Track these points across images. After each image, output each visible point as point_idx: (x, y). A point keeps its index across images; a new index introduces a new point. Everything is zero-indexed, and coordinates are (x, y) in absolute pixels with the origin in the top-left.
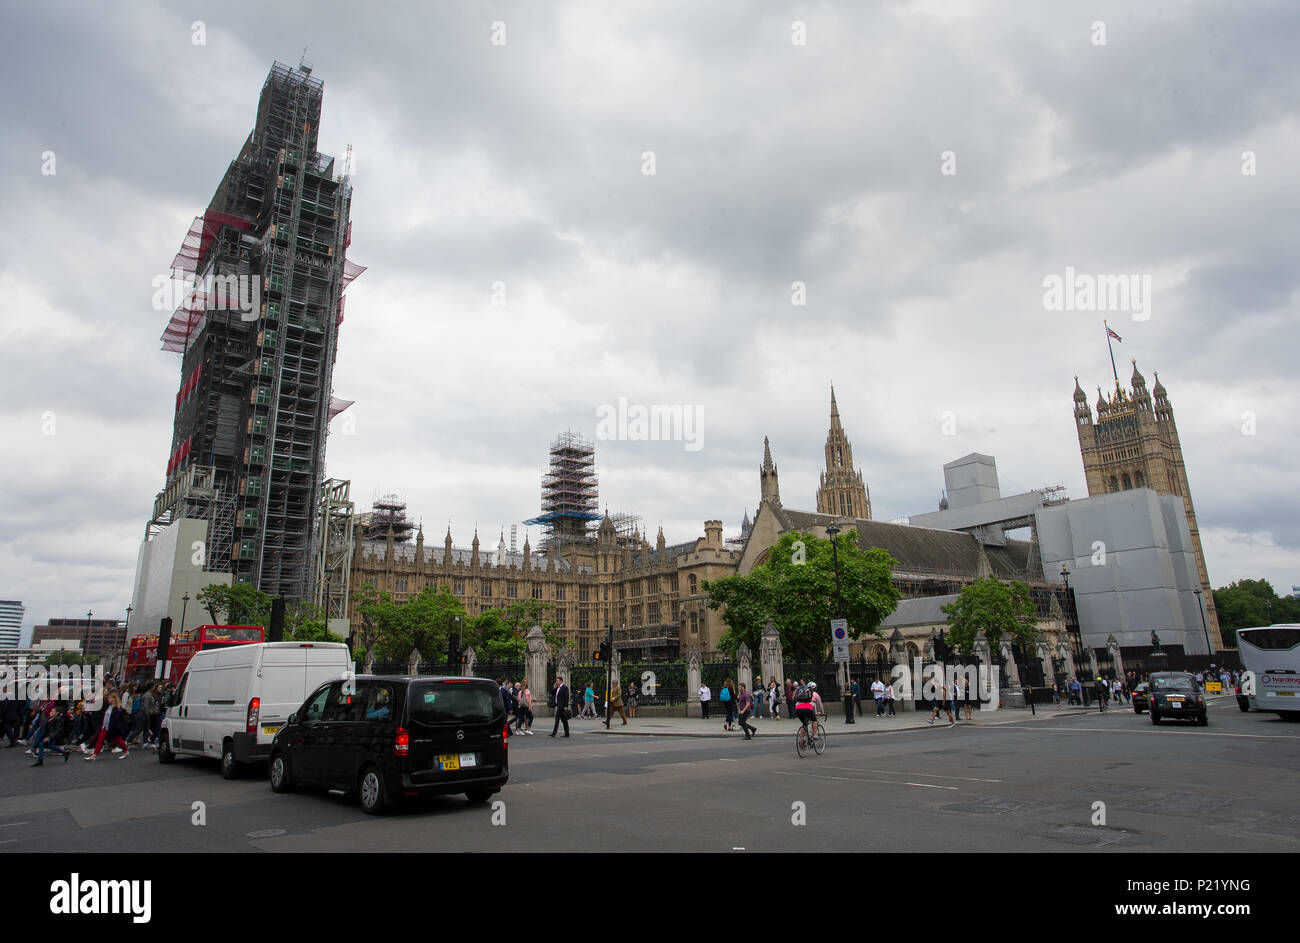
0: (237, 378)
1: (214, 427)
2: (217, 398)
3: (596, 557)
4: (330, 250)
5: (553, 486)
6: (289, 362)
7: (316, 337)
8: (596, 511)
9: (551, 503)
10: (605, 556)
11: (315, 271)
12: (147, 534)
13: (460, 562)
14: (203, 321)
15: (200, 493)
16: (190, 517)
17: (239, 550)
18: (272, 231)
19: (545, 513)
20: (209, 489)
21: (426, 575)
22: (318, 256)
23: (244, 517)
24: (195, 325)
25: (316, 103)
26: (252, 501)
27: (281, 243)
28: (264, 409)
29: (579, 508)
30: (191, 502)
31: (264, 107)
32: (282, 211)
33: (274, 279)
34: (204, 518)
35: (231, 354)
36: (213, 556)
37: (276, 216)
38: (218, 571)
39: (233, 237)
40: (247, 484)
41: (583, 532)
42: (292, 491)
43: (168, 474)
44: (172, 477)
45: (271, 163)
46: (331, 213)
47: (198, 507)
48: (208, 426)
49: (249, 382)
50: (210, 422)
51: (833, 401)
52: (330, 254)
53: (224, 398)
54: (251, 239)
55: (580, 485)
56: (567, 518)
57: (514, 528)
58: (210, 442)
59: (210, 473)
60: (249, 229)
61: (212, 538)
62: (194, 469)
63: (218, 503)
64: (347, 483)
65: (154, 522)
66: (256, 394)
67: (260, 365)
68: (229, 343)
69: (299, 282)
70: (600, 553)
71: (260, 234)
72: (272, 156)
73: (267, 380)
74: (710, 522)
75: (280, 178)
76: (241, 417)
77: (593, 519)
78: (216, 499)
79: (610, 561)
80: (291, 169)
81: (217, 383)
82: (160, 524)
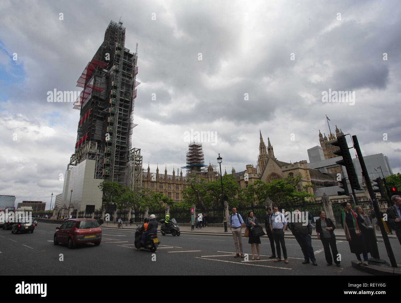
0: (102, 114)
1: (94, 130)
2: (95, 121)
3: (208, 178)
4: (131, 75)
5: (190, 156)
6: (120, 110)
7: (128, 102)
8: (204, 164)
9: (189, 162)
10: (211, 177)
11: (127, 81)
12: (68, 168)
13: (169, 178)
14: (90, 97)
15: (93, 151)
16: (89, 159)
17: (104, 171)
18: (114, 67)
19: (187, 165)
20: (95, 150)
21: (160, 183)
22: (128, 77)
23: (106, 160)
24: (86, 99)
26: (108, 155)
27: (117, 71)
28: (112, 124)
29: (199, 163)
30: (90, 154)
32: (117, 61)
33: (115, 82)
34: (94, 160)
35: (100, 107)
36: (97, 173)
37: (115, 63)
38: (99, 178)
39: (100, 70)
40: (107, 149)
41: (200, 170)
42: (121, 152)
43: (76, 147)
44: (77, 149)
45: (112, 48)
46: (131, 64)
47: (92, 156)
48: (93, 130)
49: (107, 115)
50: (93, 128)
52: (131, 76)
53: (98, 121)
54: (106, 71)
55: (199, 156)
56: (196, 166)
57: (178, 169)
58: (93, 135)
59: (95, 145)
60: (105, 68)
61: (97, 167)
62: (90, 143)
63: (99, 155)
64: (139, 150)
65: (71, 164)
66: (109, 119)
67: (111, 110)
68: (99, 103)
69: (123, 84)
70: (209, 176)
71: (109, 69)
72: (113, 44)
73: (113, 114)
74: (248, 165)
75: (116, 51)
76: (103, 127)
77: (203, 166)
78: (98, 153)
79: (213, 179)
80: (119, 49)
81: (95, 116)
82: (73, 165)
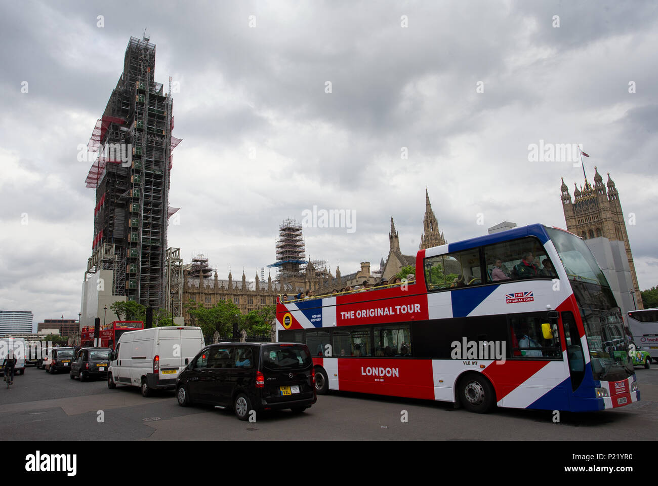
0: (122, 199)
1: (113, 224)
2: (113, 210)
3: (305, 282)
4: (164, 132)
5: (282, 247)
6: (147, 190)
7: (159, 177)
8: (304, 259)
9: (281, 256)
10: (310, 282)
11: (157, 143)
12: (85, 278)
13: (237, 287)
14: (105, 172)
15: (109, 257)
16: (104, 269)
17: (128, 284)
18: (135, 124)
19: (278, 261)
20: (112, 255)
21: (220, 294)
22: (158, 135)
23: (130, 268)
24: (101, 174)
25: (152, 56)
26: (133, 260)
27: (140, 130)
28: (136, 214)
29: (296, 258)
30: (105, 262)
31: (127, 61)
32: (139, 114)
33: (137, 148)
34: (111, 269)
35: (119, 188)
36: (117, 288)
37: (136, 116)
38: (119, 295)
39: (116, 128)
40: (130, 252)
41: (298, 270)
42: (152, 254)
43: (93, 248)
44: (95, 249)
45: (132, 89)
46: (163, 113)
47: (108, 264)
48: (110, 224)
49: (128, 201)
50: (111, 222)
51: (427, 197)
52: (164, 134)
53: (117, 210)
54: (125, 129)
55: (296, 246)
56: (289, 263)
57: (263, 269)
58: (111, 232)
59: (113, 247)
60: (124, 124)
61: (116, 277)
62: (105, 245)
63: (118, 262)
64: (179, 249)
65: (88, 272)
66: (132, 207)
67: (133, 192)
68: (118, 182)
69: (150, 149)
70: (307, 280)
71: (129, 126)
72: (132, 85)
73: (137, 199)
74: (364, 263)
75: (137, 96)
76: (125, 219)
77: (303, 263)
78: (116, 260)
79: (312, 284)
80: (142, 92)
81: (112, 202)
82: (90, 273)
